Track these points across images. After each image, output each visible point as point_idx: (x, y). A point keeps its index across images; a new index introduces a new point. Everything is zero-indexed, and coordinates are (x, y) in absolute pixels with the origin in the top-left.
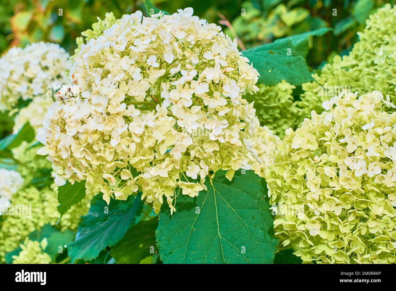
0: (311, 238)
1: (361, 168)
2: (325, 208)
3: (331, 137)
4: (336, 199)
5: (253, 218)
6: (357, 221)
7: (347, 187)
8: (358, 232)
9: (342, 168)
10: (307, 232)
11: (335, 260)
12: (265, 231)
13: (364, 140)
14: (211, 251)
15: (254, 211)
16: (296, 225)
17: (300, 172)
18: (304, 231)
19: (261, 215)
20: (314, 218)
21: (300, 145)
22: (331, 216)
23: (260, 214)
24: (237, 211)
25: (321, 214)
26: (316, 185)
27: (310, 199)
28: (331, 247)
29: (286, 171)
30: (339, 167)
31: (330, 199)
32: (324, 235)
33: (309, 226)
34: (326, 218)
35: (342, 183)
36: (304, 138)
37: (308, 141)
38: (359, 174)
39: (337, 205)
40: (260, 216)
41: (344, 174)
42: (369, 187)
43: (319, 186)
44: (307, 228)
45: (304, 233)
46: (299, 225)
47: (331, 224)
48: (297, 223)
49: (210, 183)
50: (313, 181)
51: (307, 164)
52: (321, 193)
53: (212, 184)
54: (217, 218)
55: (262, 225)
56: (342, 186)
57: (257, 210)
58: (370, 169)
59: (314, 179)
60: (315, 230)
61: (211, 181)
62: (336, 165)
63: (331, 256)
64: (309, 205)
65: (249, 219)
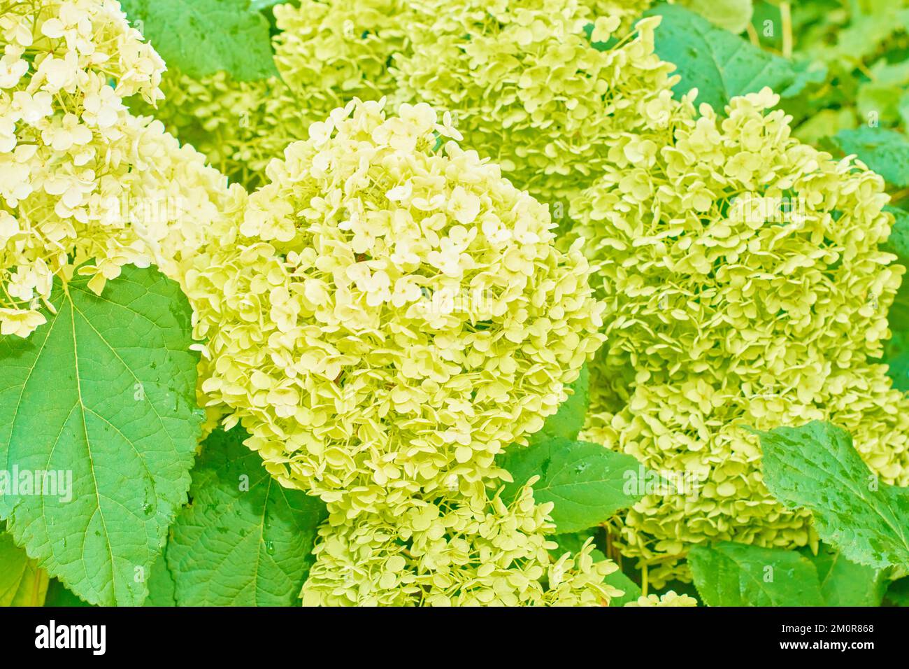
0: (278, 421)
1: (380, 289)
2: (307, 364)
3: (322, 211)
4: (329, 348)
5: (153, 366)
6: (371, 388)
7: (350, 326)
8: (374, 411)
9: (342, 286)
10: (271, 409)
11: (327, 462)
12: (179, 394)
13: (390, 224)
14: (63, 436)
15: (154, 350)
16: (248, 395)
17: (257, 287)
18: (263, 408)
19: (170, 360)
20: (285, 385)
21: (258, 228)
22: (318, 380)
23: (167, 358)
24: (120, 351)
25: (299, 375)
26: (289, 316)
27: (277, 347)
28: (318, 438)
29: (229, 282)
30: (335, 282)
31: (317, 348)
32: (304, 417)
33: (273, 399)
34: (308, 385)
35: (340, 318)
36: (266, 213)
37: (273, 222)
38: (375, 302)
39: (331, 360)
40: (166, 362)
41: (344, 298)
42: (394, 326)
43: (295, 318)
44: (269, 402)
45: (264, 411)
46: (253, 396)
47: (318, 395)
48: (250, 392)
49: (64, 291)
50: (283, 308)
51: (271, 271)
52: (298, 335)
53: (67, 293)
54: (77, 365)
55: (171, 381)
56: (341, 323)
57: (161, 350)
58: (397, 289)
59: (285, 303)
60: (287, 407)
61: (65, 287)
62: (331, 279)
63: (318, 457)
64: (275, 357)
65: (145, 368)
